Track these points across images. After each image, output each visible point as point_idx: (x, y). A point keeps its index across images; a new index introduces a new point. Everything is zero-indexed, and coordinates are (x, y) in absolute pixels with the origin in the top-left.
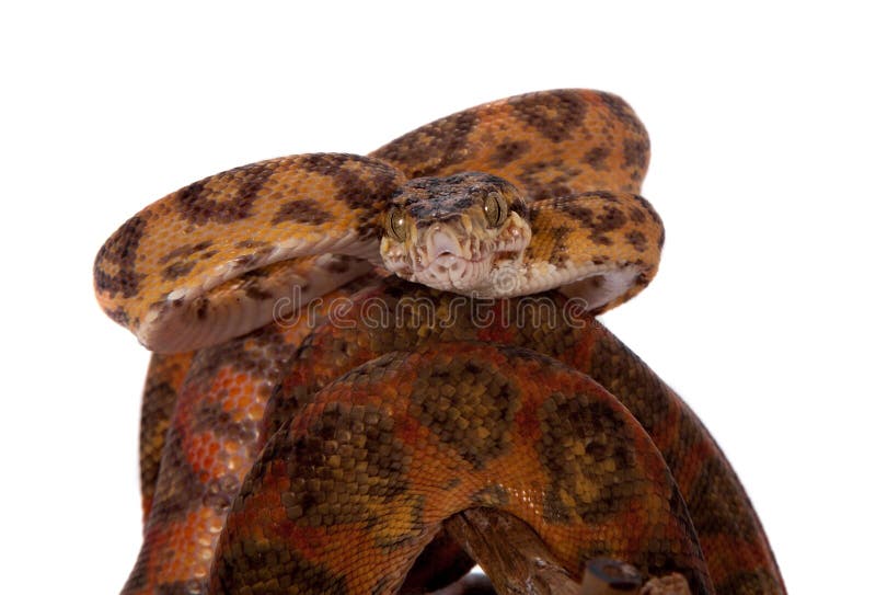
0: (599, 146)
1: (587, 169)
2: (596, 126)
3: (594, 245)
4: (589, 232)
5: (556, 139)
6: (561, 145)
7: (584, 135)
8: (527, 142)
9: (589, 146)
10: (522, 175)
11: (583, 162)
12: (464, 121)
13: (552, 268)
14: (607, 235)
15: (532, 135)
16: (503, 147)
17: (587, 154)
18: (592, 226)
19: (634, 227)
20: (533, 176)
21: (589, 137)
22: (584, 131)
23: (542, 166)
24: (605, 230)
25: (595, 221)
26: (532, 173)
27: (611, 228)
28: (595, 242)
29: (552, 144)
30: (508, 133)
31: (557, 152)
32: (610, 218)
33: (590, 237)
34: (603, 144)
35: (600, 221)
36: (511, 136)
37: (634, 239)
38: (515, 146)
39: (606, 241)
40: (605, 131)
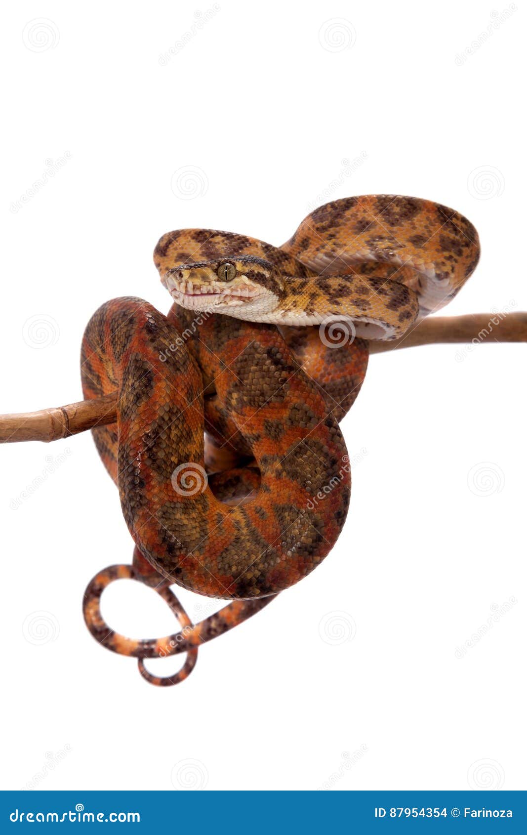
0: (420, 234)
1: (409, 246)
2: (422, 223)
3: (330, 305)
4: (328, 297)
5: (392, 224)
6: (395, 229)
7: (412, 226)
8: (375, 222)
9: (414, 233)
10: (369, 241)
11: (409, 241)
12: (349, 203)
13: (304, 314)
14: (339, 300)
15: (378, 219)
16: (361, 222)
17: (411, 237)
18: (330, 294)
19: (358, 297)
20: (375, 243)
21: (414, 228)
22: (412, 224)
23: (381, 238)
24: (337, 297)
25: (332, 291)
26: (374, 241)
27: (341, 296)
28: (330, 303)
29: (389, 227)
30: (365, 215)
31: (392, 232)
32: (341, 290)
33: (328, 300)
34: (424, 234)
35: (334, 292)
36: (367, 217)
37: (358, 304)
38: (367, 223)
39: (337, 303)
40: (426, 227)
